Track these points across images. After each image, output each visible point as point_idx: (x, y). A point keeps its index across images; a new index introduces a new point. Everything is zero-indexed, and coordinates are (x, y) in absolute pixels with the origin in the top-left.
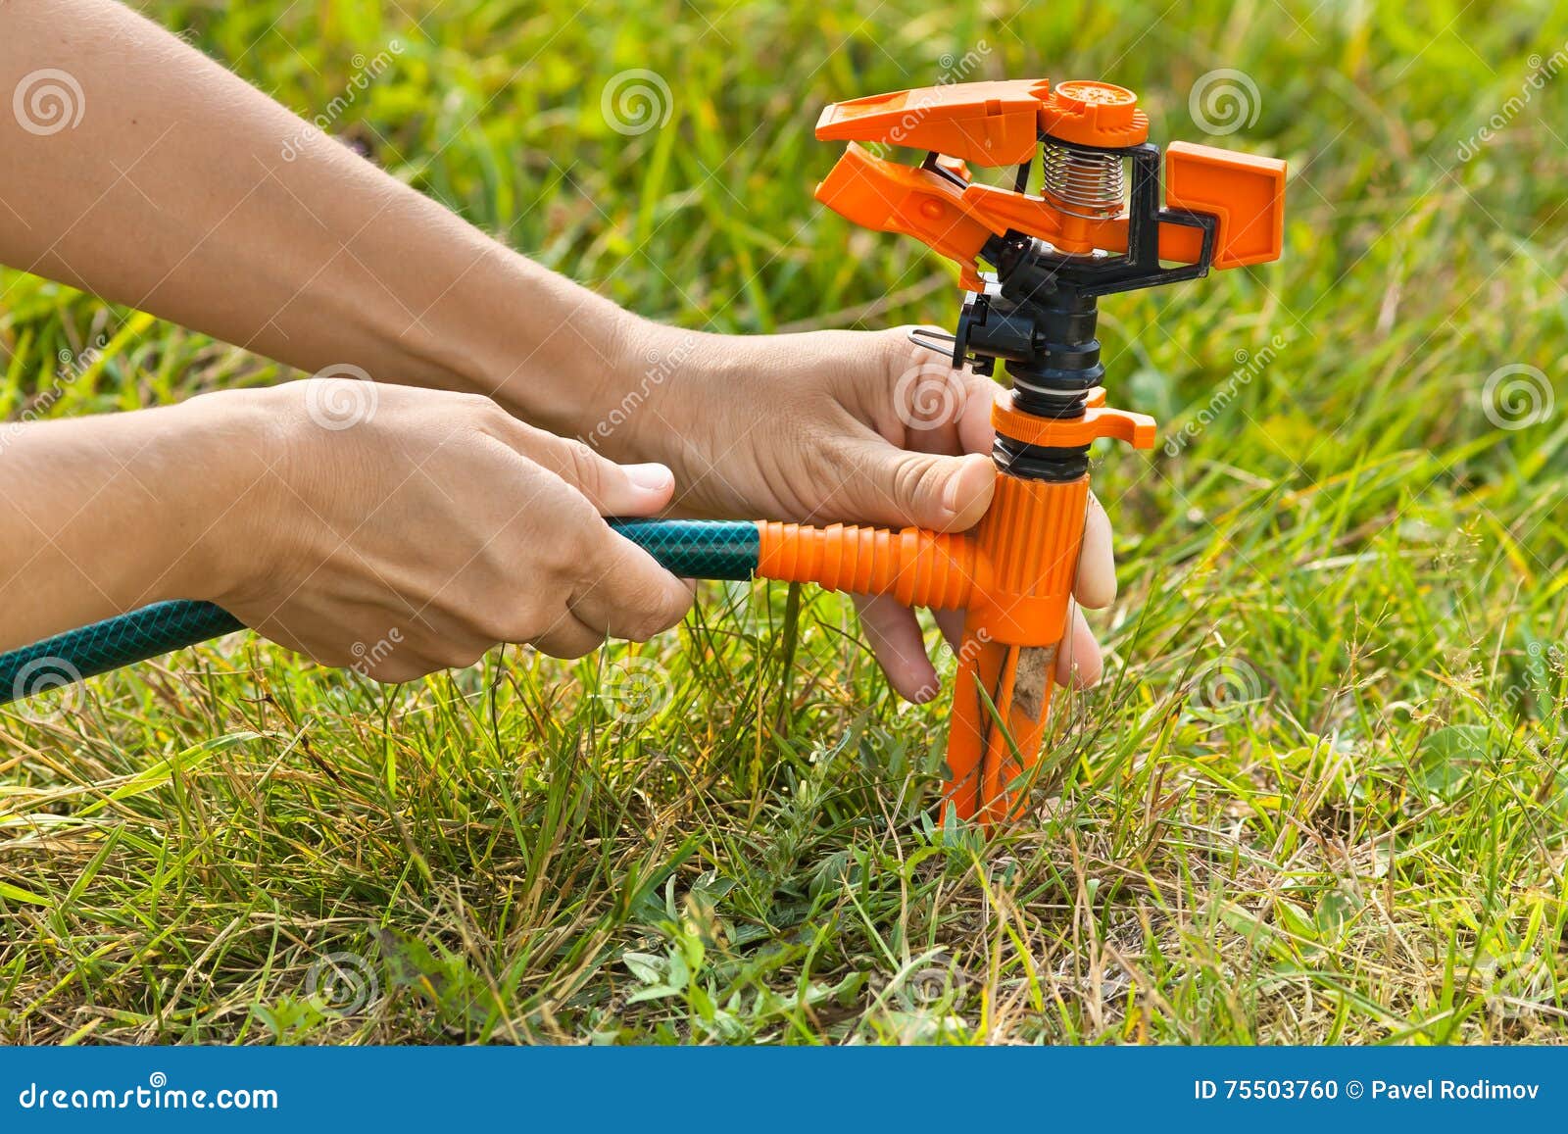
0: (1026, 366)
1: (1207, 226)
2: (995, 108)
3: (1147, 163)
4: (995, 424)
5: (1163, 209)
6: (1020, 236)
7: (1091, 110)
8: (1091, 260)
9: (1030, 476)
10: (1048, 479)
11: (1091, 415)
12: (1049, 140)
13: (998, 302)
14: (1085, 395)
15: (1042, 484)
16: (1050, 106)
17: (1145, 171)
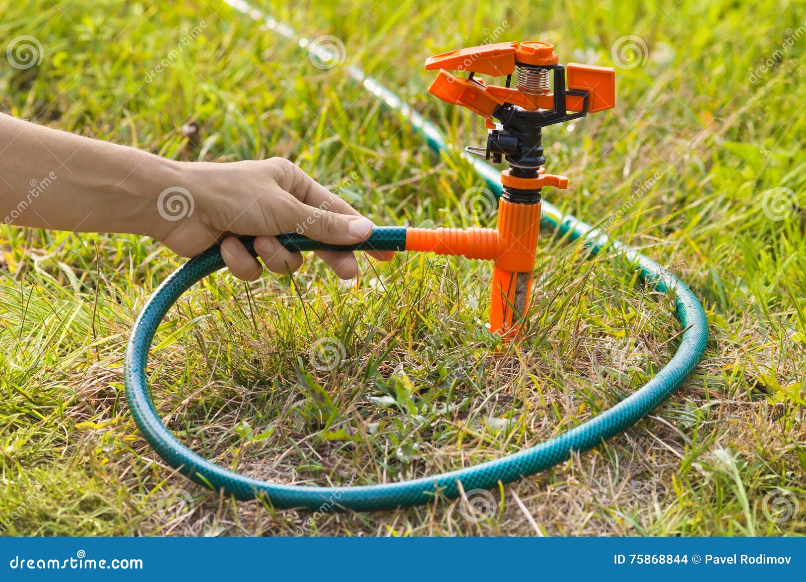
0: (514, 157)
1: (584, 95)
2: (496, 53)
3: (559, 71)
4: (502, 182)
5: (566, 90)
6: (509, 105)
7: (536, 50)
8: (538, 114)
9: (518, 202)
10: (526, 203)
11: (541, 177)
12: (520, 65)
13: (502, 132)
14: (538, 169)
15: (523, 205)
16: (519, 50)
17: (559, 74)
